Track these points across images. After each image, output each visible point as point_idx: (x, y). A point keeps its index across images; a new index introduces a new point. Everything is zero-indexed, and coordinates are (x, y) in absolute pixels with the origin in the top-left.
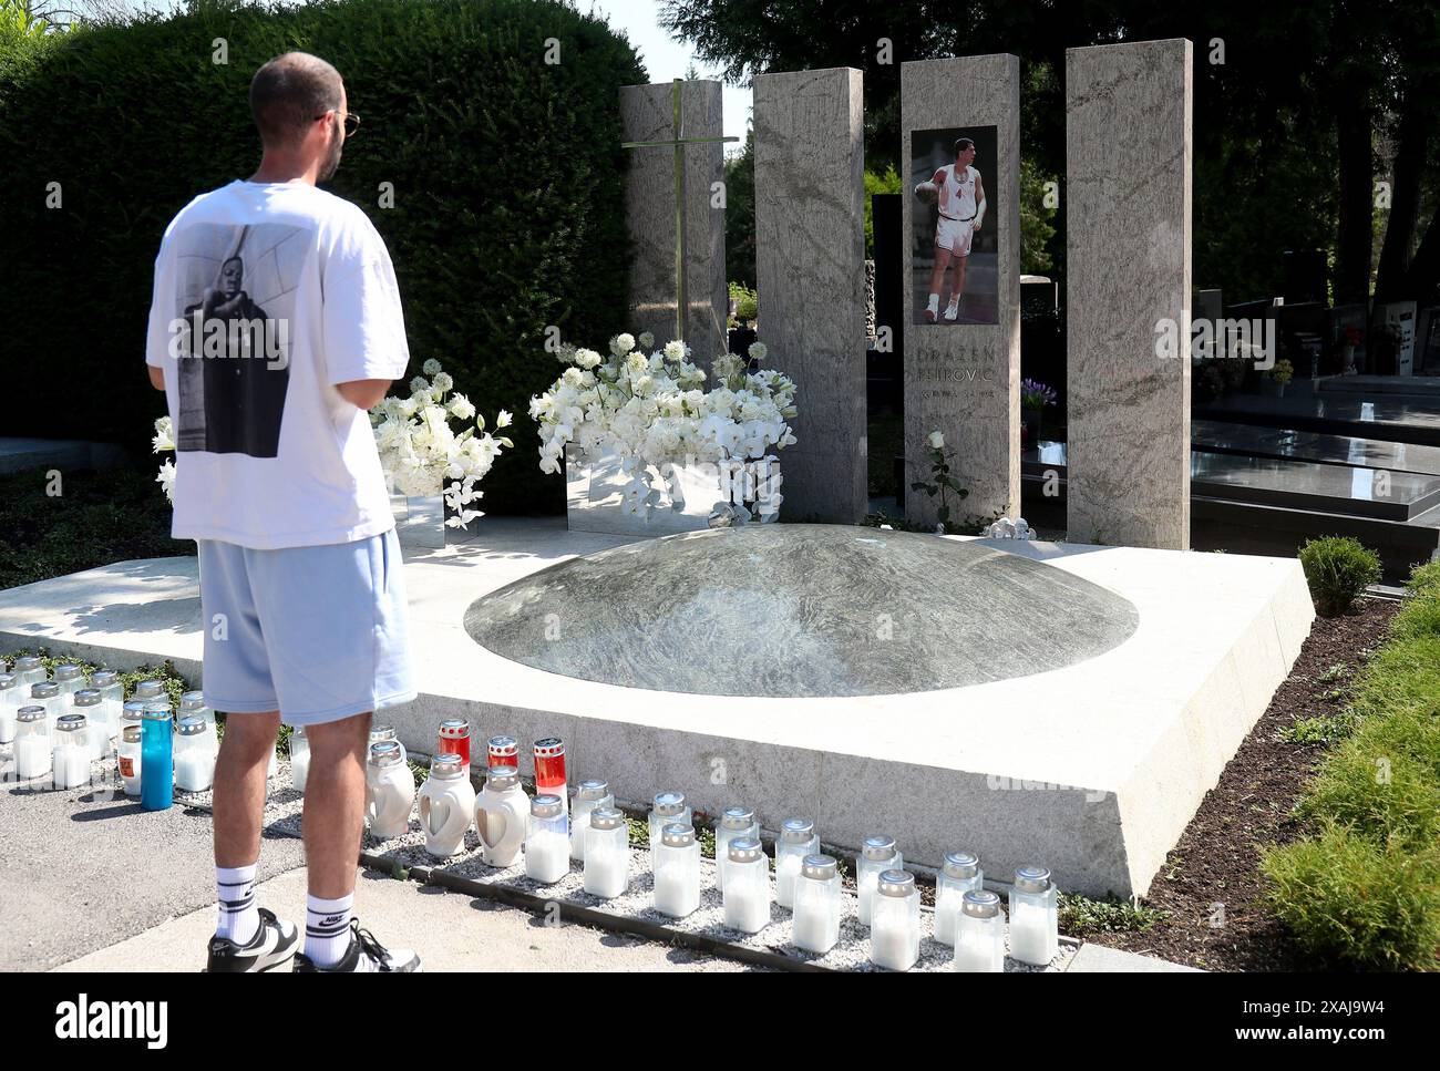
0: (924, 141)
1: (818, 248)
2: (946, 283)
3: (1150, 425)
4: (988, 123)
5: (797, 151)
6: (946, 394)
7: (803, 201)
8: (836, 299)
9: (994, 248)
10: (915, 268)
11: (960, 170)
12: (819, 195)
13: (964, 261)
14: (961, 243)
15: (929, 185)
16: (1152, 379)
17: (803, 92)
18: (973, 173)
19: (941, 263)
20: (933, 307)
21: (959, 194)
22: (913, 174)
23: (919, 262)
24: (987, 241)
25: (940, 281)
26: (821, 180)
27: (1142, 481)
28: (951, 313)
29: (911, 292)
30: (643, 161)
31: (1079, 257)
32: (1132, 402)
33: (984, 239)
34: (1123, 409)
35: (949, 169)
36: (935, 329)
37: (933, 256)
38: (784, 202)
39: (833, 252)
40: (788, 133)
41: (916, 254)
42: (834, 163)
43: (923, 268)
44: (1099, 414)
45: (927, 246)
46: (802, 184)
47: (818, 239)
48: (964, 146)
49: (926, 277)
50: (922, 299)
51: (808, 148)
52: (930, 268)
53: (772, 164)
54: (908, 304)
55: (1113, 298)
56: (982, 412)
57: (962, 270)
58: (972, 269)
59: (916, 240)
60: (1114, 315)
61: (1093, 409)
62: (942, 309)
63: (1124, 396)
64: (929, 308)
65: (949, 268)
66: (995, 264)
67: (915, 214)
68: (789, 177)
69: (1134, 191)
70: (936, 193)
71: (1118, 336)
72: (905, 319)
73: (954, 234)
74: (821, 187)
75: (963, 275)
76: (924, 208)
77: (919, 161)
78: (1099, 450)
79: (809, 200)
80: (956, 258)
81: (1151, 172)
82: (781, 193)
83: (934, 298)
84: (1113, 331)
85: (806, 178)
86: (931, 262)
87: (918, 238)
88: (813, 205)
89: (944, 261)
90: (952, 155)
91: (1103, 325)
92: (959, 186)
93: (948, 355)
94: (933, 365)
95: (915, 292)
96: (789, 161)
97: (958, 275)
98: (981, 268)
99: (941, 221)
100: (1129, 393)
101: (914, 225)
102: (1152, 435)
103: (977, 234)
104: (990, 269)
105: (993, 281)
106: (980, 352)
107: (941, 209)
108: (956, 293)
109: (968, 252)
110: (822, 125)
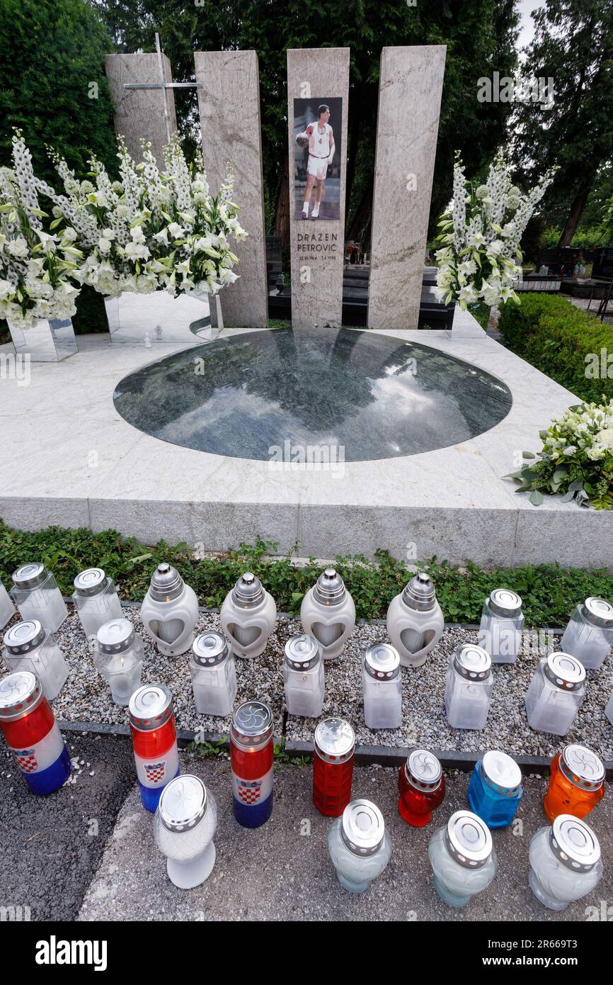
0: (301, 105)
1: (241, 173)
2: (313, 196)
3: (408, 271)
4: (338, 95)
5: (227, 108)
6: (312, 258)
7: (231, 143)
8: (253, 205)
9: (339, 176)
10: (296, 187)
11: (321, 126)
12: (240, 140)
13: (322, 183)
14: (321, 171)
15: (304, 135)
16: (412, 248)
17: (227, 66)
18: (329, 128)
19: (310, 184)
20: (306, 210)
21: (320, 142)
22: (295, 127)
23: (298, 183)
24: (335, 171)
25: (309, 193)
26: (241, 130)
27: (403, 298)
28: (315, 213)
29: (294, 201)
30: (127, 112)
31: (382, 181)
32: (402, 260)
33: (332, 171)
34: (397, 264)
35: (315, 125)
36: (307, 222)
37: (306, 179)
38: (220, 143)
39: (250, 176)
40: (219, 96)
41: (296, 178)
42: (248, 118)
43: (300, 187)
44: (386, 266)
45: (303, 174)
46: (230, 132)
47: (241, 168)
48: (323, 110)
49: (302, 192)
50: (300, 205)
51: (232, 107)
52: (304, 187)
53: (211, 118)
54: (292, 208)
55: (397, 205)
56: (330, 267)
57: (321, 188)
58: (327, 187)
59: (296, 170)
60: (397, 214)
61: (384, 264)
62: (310, 211)
63: (398, 257)
64: (304, 211)
65: (314, 187)
66: (338, 184)
67: (296, 154)
68: (222, 127)
69: (412, 142)
70: (307, 141)
71: (398, 226)
72: (291, 217)
73: (317, 167)
74: (241, 135)
75: (322, 191)
76: (301, 149)
77: (297, 119)
78: (385, 284)
79: (234, 143)
80: (318, 181)
81: (422, 132)
82: (218, 138)
83: (306, 205)
84: (396, 223)
85: (232, 127)
86: (305, 183)
87: (298, 168)
88: (238, 146)
89: (312, 182)
90: (317, 115)
91: (391, 219)
92: (320, 137)
93: (313, 237)
94: (305, 243)
95: (296, 201)
96: (221, 117)
97: (319, 191)
98: (331, 187)
99: (310, 157)
100: (401, 255)
101: (296, 160)
102: (410, 276)
103: (329, 166)
104: (336, 188)
105: (338, 195)
106: (330, 236)
107: (310, 150)
108: (318, 201)
109: (324, 177)
110: (240, 92)
